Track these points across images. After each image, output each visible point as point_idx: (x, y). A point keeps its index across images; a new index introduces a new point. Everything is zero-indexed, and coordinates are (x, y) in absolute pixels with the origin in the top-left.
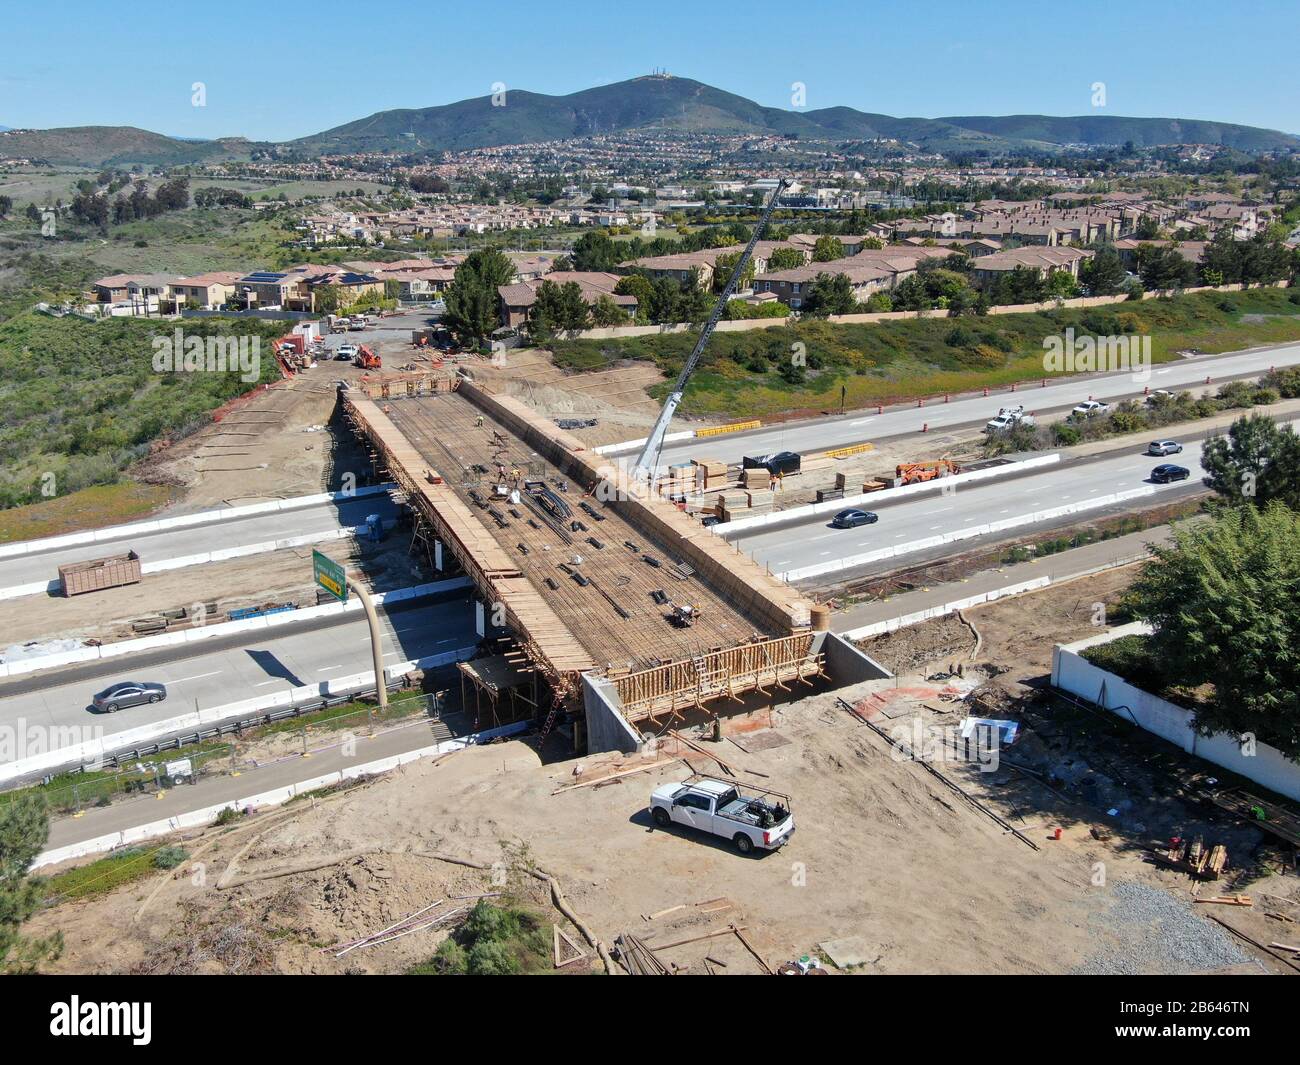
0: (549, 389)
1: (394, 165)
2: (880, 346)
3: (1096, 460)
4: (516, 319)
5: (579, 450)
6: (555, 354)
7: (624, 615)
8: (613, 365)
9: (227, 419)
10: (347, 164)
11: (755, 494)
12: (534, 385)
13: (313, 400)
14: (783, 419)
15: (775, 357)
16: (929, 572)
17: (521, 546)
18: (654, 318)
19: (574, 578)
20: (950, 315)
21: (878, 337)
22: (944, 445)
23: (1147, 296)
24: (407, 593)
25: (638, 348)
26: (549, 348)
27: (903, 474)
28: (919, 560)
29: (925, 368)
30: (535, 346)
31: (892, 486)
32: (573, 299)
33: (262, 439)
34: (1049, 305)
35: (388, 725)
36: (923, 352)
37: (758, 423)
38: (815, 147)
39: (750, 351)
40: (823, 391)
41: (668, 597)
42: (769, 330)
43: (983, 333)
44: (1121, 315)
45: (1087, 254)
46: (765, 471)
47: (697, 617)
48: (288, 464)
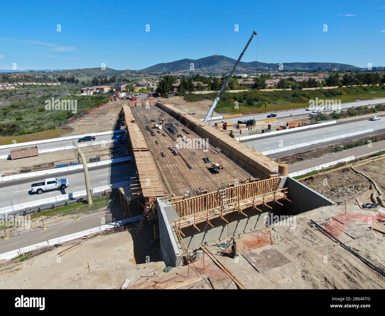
0: (182, 106)
1: (160, 74)
2: (274, 97)
3: (348, 123)
4: (175, 89)
5: (185, 115)
6: (185, 97)
7: (190, 168)
8: (201, 100)
9: (91, 113)
10: (151, 74)
11: (242, 130)
12: (178, 105)
13: (115, 108)
14: (249, 114)
15: (246, 98)
16: (306, 154)
17: (156, 142)
18: (212, 90)
19: (173, 152)
20: (292, 90)
21: (274, 94)
22: (298, 119)
23: (344, 86)
24: (121, 160)
25: (208, 96)
26: (183, 96)
27: (289, 125)
28: (301, 150)
29: (287, 102)
30: (180, 95)
31: (286, 129)
32: (190, 83)
33: (99, 117)
34: (318, 88)
35: (88, 214)
36: (286, 98)
37: (241, 115)
38: (250, 69)
39: (239, 97)
40: (259, 107)
41: (210, 160)
42: (244, 92)
43: (302, 94)
44: (338, 91)
45: (323, 80)
46: (245, 125)
47: (222, 168)
48: (104, 124)
